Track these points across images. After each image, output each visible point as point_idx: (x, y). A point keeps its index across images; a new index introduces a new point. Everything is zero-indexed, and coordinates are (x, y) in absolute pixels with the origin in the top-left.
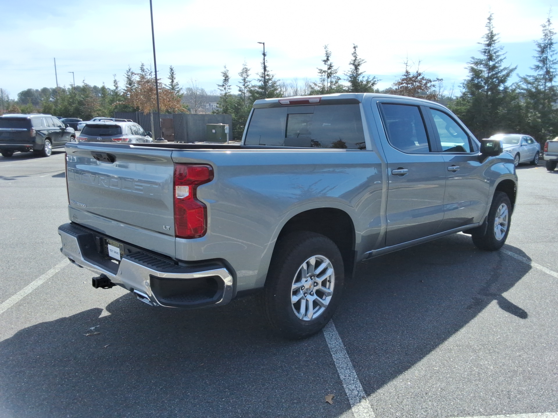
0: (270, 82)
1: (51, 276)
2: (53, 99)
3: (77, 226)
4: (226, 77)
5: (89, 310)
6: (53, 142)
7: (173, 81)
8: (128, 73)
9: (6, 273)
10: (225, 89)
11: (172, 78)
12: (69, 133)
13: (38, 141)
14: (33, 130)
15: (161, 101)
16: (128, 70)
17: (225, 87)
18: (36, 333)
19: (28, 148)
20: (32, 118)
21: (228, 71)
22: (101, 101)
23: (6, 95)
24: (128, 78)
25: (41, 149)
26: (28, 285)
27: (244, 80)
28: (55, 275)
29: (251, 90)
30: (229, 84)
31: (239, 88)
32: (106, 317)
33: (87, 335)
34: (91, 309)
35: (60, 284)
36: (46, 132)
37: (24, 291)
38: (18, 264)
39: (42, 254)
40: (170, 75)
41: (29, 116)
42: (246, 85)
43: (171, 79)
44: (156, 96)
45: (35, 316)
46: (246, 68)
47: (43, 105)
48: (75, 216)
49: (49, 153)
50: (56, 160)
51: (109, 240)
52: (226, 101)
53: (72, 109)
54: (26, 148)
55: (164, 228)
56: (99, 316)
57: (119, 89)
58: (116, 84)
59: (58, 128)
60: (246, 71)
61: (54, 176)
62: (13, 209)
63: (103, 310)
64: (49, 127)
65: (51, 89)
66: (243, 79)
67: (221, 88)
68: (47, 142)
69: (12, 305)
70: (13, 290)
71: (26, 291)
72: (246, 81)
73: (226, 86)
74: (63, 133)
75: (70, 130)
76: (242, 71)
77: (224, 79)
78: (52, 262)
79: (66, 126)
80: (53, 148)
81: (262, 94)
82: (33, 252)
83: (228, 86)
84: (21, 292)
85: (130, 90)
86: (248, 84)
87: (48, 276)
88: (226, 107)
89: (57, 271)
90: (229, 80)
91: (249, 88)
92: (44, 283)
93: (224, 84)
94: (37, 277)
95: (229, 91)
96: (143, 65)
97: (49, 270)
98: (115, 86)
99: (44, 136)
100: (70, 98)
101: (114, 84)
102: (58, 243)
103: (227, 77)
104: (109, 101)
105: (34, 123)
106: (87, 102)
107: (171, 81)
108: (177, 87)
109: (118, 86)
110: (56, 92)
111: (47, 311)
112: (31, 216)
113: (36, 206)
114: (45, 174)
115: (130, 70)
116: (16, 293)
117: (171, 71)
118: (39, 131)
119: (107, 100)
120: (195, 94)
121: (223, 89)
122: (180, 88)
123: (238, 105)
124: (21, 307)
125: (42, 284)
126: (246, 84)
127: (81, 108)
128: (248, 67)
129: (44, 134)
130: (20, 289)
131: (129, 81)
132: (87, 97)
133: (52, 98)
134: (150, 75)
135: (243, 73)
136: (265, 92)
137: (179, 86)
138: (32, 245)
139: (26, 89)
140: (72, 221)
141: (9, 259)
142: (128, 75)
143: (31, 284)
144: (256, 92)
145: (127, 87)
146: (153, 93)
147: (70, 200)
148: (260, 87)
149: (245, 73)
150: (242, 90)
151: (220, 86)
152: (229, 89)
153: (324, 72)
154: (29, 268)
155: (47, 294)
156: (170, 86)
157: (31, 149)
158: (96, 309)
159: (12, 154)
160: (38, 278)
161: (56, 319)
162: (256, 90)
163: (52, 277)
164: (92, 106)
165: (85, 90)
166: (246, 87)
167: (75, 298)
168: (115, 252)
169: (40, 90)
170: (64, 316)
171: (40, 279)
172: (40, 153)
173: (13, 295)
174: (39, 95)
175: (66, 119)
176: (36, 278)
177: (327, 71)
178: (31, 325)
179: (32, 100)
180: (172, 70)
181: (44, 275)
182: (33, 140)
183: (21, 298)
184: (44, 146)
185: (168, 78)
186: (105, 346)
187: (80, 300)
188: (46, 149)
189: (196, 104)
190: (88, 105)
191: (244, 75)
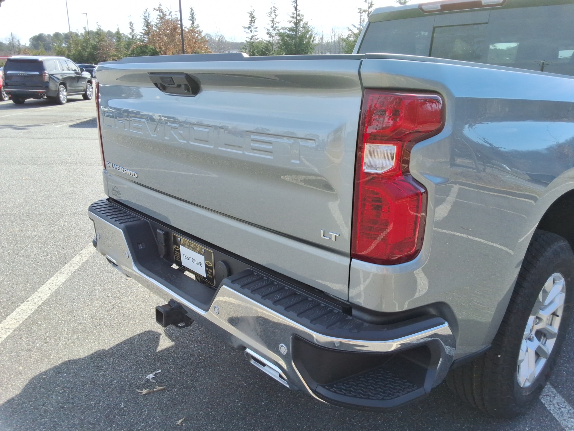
0: (302, 23)
1: (76, 268)
2: (66, 44)
3: (120, 207)
4: (252, 18)
5: (139, 335)
6: (69, 88)
7: (193, 23)
9: (13, 262)
10: (251, 31)
11: (193, 19)
12: (84, 78)
13: (52, 86)
14: (45, 73)
15: (186, 42)
16: (145, 11)
17: (251, 29)
18: (58, 385)
19: (41, 94)
20: (44, 60)
21: (254, 10)
22: (117, 45)
23: (17, 40)
24: (145, 19)
25: (55, 95)
26: (44, 283)
27: (273, 21)
28: (82, 266)
29: (281, 33)
30: (255, 26)
31: (267, 30)
32: (167, 350)
33: (145, 391)
34: (142, 333)
35: (91, 282)
36: (60, 77)
37: (39, 295)
38: (30, 245)
39: (63, 231)
40: (190, 16)
41: (40, 58)
42: (274, 27)
43: (191, 20)
44: (181, 36)
45: (56, 345)
46: (274, 7)
47: (56, 50)
48: (115, 189)
49: (64, 101)
50: (73, 108)
51: (180, 238)
52: (252, 46)
53: (86, 54)
54: (39, 94)
55: (322, 236)
56: (156, 348)
57: (135, 32)
58: (132, 26)
59: (73, 72)
60: (274, 10)
61: (71, 126)
62: (24, 165)
63: (160, 334)
64: (64, 70)
65: (64, 33)
66: (271, 20)
67: (247, 30)
68: (62, 88)
69: (21, 322)
70: (23, 293)
71: (42, 295)
72: (274, 22)
73: (253, 28)
74: (78, 78)
75: (86, 75)
76: (270, 11)
77: (251, 20)
78: (76, 244)
79: (82, 70)
80: (68, 95)
81: (292, 38)
82: (50, 227)
83: (254, 29)
84: (34, 297)
85: (147, 33)
86: (277, 25)
87: (72, 268)
88: (253, 52)
89: (85, 260)
90: (255, 21)
91: (278, 30)
92: (67, 280)
93: (250, 26)
94: (56, 269)
95: (256, 33)
97: (73, 257)
98: (131, 28)
99: (58, 81)
100: (84, 42)
101: (130, 26)
102: (82, 214)
103: (254, 17)
104: (125, 46)
105: (46, 65)
106: (102, 46)
107: (191, 22)
108: (198, 29)
109: (134, 28)
110: (68, 37)
111: (75, 337)
112: (47, 174)
113: (52, 162)
114: (61, 123)
115: (146, 10)
116: (26, 298)
117: (192, 11)
118: (52, 75)
119: (123, 44)
120: (213, 40)
121: (249, 31)
122: (201, 30)
123: (265, 50)
124: (34, 327)
125: (64, 283)
126: (275, 25)
127: (96, 53)
128: (277, 7)
129: (58, 79)
130: (33, 291)
131: (146, 23)
132: (102, 41)
133: (64, 43)
134: (169, 15)
135: (271, 12)
136: (296, 35)
137: (200, 28)
138: (49, 216)
139: (37, 34)
140: (109, 197)
141: (18, 239)
142: (145, 17)
143: (49, 281)
144: (286, 35)
145: (144, 30)
146: (178, 32)
147: (106, 163)
148: (291, 30)
149: (274, 13)
150: (270, 33)
151: (246, 28)
152: (256, 31)
153: (365, 11)
154: (45, 254)
155: (72, 300)
156: (192, 29)
157: (44, 95)
158: (149, 332)
159: (24, 101)
160: (59, 272)
161: (90, 353)
162: (286, 33)
163: (78, 270)
164: (107, 51)
165: (99, 34)
166: (274, 30)
167: (115, 310)
168: (195, 261)
169: (52, 35)
170: (101, 348)
171: (61, 273)
172: (55, 101)
173: (22, 302)
174: (51, 41)
175: (80, 64)
176: (56, 271)
177: (368, 10)
178: (50, 367)
179: (44, 45)
181: (66, 266)
182: (46, 86)
183: (35, 307)
184: (58, 92)
185: (189, 19)
186: (179, 422)
187: (124, 315)
188: (61, 95)
189: (219, 49)
190: (103, 49)
191: (273, 15)
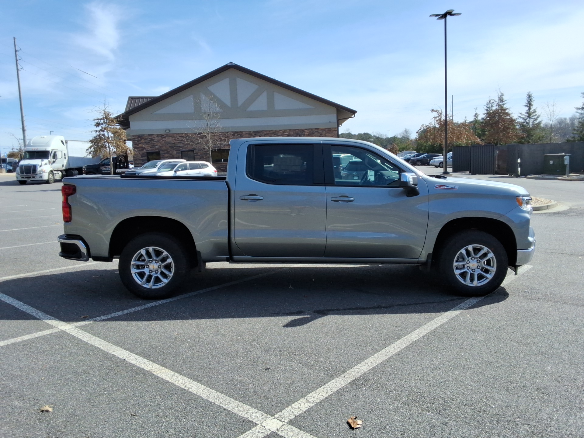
7: (530, 109)
8: (488, 105)
11: (529, 105)
16: (489, 102)
24: (487, 110)
40: (527, 102)
96: (502, 95)
107: (527, 108)
108: (535, 114)
117: (529, 98)
122: (537, 115)
137: (536, 113)
156: (527, 115)
180: (529, 96)
185: (525, 106)
